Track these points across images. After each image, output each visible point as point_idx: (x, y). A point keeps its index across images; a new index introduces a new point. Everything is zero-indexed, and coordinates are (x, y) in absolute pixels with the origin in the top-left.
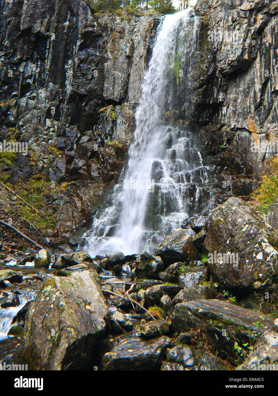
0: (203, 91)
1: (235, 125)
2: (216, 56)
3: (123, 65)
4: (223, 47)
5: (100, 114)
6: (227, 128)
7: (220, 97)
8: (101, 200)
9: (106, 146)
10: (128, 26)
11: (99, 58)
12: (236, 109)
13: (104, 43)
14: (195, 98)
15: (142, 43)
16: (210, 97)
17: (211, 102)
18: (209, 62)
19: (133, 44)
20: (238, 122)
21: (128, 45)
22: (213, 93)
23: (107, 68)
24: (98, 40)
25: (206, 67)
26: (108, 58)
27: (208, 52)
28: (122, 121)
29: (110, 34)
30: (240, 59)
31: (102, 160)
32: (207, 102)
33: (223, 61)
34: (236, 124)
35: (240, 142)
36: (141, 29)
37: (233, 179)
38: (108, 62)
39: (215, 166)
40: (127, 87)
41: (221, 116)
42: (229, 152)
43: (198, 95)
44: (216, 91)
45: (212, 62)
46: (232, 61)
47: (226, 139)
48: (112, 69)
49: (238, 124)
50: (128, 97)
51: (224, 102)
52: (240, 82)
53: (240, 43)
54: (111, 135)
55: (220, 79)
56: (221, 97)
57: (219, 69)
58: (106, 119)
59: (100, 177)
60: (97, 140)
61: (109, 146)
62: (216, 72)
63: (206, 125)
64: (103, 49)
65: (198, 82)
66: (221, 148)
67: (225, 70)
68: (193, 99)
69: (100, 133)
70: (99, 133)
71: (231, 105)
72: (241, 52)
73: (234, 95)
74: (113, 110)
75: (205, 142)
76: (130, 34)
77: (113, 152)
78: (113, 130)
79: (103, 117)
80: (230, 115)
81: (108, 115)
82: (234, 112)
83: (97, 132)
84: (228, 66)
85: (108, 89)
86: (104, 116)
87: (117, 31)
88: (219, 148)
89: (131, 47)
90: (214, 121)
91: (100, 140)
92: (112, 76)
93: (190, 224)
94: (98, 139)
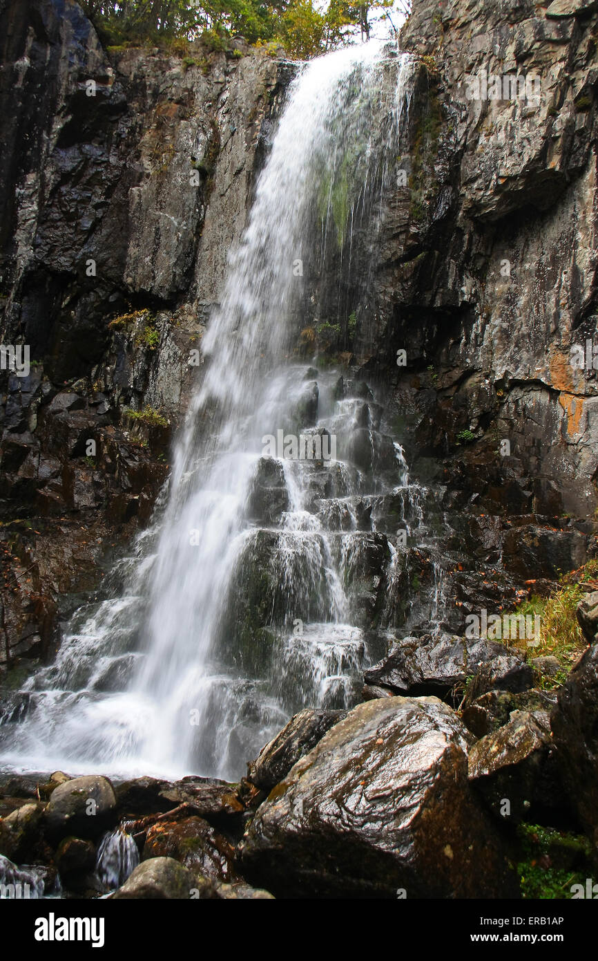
0: (416, 268)
1: (507, 373)
2: (458, 168)
3: (186, 196)
4: (482, 140)
5: (112, 334)
6: (480, 381)
7: (464, 289)
8: (94, 576)
9: (125, 423)
10: (204, 86)
11: (116, 172)
12: (512, 326)
13: (132, 131)
14: (391, 290)
15: (242, 132)
16: (435, 287)
17: (438, 303)
18: (438, 183)
19: (216, 134)
20: (517, 363)
21: (202, 137)
22: (445, 276)
23: (137, 199)
24: (116, 121)
25: (427, 199)
26: (141, 174)
27: (435, 156)
28: (175, 353)
29: (151, 107)
30: (535, 169)
31: (109, 460)
32: (427, 303)
33: (480, 181)
34: (511, 368)
35: (519, 423)
36: (242, 95)
37: (504, 527)
38: (142, 184)
39: (444, 489)
40: (195, 261)
41: (465, 345)
42: (484, 451)
43: (402, 280)
44: (452, 270)
45: (447, 183)
46: (510, 179)
47: (476, 411)
48: (154, 205)
49: (517, 368)
50: (195, 289)
51: (474, 305)
52: (527, 245)
53: (540, 122)
54: (140, 395)
55: (466, 237)
56: (467, 288)
57: (465, 205)
58: (129, 347)
59: (98, 508)
60: (100, 407)
61: (132, 423)
62: (457, 214)
63: (419, 371)
64: (128, 146)
65: (400, 244)
66: (462, 440)
67: (486, 206)
68: (385, 293)
69: (110, 387)
70: (107, 386)
71: (496, 312)
72: (539, 147)
73: (507, 286)
74: (151, 324)
75: (415, 417)
76: (210, 107)
77: (142, 439)
78: (147, 380)
79: (119, 343)
80: (491, 342)
81: (135, 338)
82: (505, 334)
83: (102, 382)
84: (495, 194)
85: (137, 260)
86: (124, 337)
87: (171, 100)
88: (456, 440)
89: (209, 146)
90: (443, 359)
91: (107, 407)
92: (150, 226)
94: (101, 403)
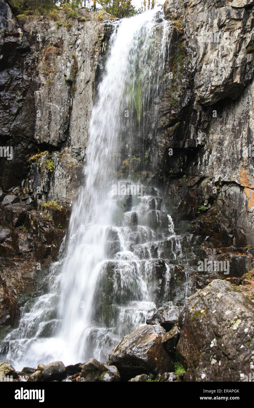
0: (175, 130)
1: (220, 178)
2: (193, 80)
3: (63, 95)
4: (204, 67)
5: (31, 164)
6: (208, 182)
7: (198, 138)
8: (33, 285)
9: (40, 208)
10: (68, 37)
11: (27, 83)
12: (222, 155)
13: (33, 61)
14: (164, 141)
15: (89, 62)
16: (185, 138)
17: (186, 146)
18: (184, 88)
19: (76, 63)
20: (224, 173)
21: (69, 64)
22: (189, 133)
23: (38, 97)
24: (25, 56)
25: (179, 97)
26: (40, 84)
27: (182, 74)
28: (62, 173)
29: (42, 48)
30: (228, 82)
31: (34, 228)
32: (181, 146)
33: (203, 87)
34: (222, 176)
35: (227, 202)
36: (87, 41)
37: (218, 253)
38: (40, 89)
39: (192, 236)
40: (69, 126)
41: (200, 165)
42: (211, 215)
43: (169, 136)
44: (192, 130)
45: (188, 88)
46: (217, 87)
47: (207, 197)
48: (47, 100)
49: (225, 176)
50: (70, 140)
51: (204, 146)
52: (227, 116)
53: (230, 59)
54: (46, 194)
55: (198, 113)
56: (200, 138)
57: (197, 99)
58: (40, 170)
59: (31, 251)
60: (27, 201)
61: (44, 208)
62: (193, 103)
63: (179, 178)
64: (32, 69)
65: (167, 118)
66: (201, 211)
67: (207, 99)
68: (161, 142)
69: (32, 191)
70: (30, 190)
71: (214, 149)
72: (229, 72)
73: (219, 136)
74: (49, 158)
75: (178, 202)
76: (71, 48)
77: (49, 216)
78: (49, 186)
79: (34, 168)
80: (213, 163)
81: (42, 166)
82: (219, 159)
83: (27, 188)
84: (211, 93)
85: (41, 128)
86: (37, 166)
87: (52, 44)
88: (198, 210)
89: (73, 68)
90: (190, 172)
91: (30, 200)
92: (46, 110)
93: (158, 318)
94: (27, 199)
